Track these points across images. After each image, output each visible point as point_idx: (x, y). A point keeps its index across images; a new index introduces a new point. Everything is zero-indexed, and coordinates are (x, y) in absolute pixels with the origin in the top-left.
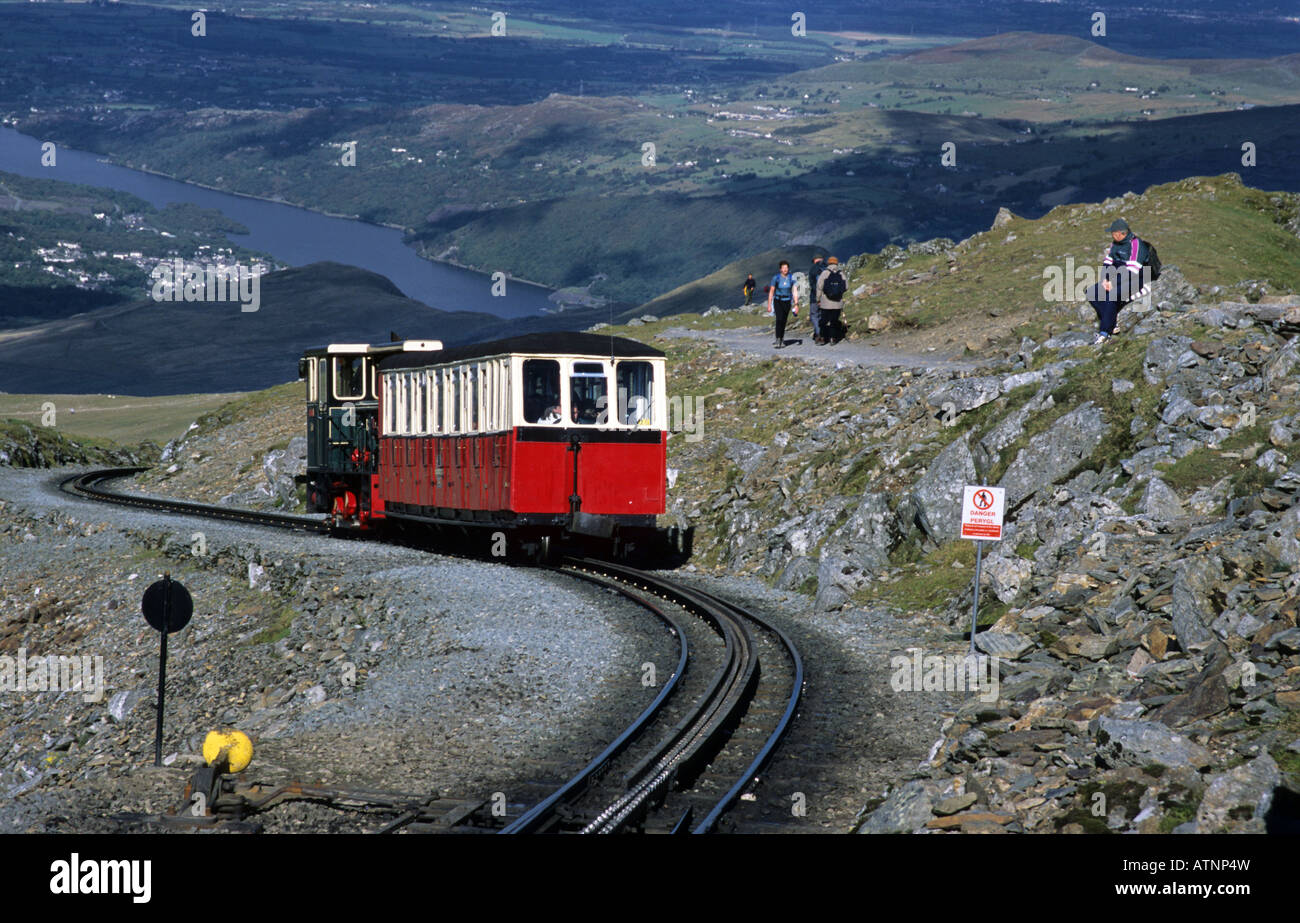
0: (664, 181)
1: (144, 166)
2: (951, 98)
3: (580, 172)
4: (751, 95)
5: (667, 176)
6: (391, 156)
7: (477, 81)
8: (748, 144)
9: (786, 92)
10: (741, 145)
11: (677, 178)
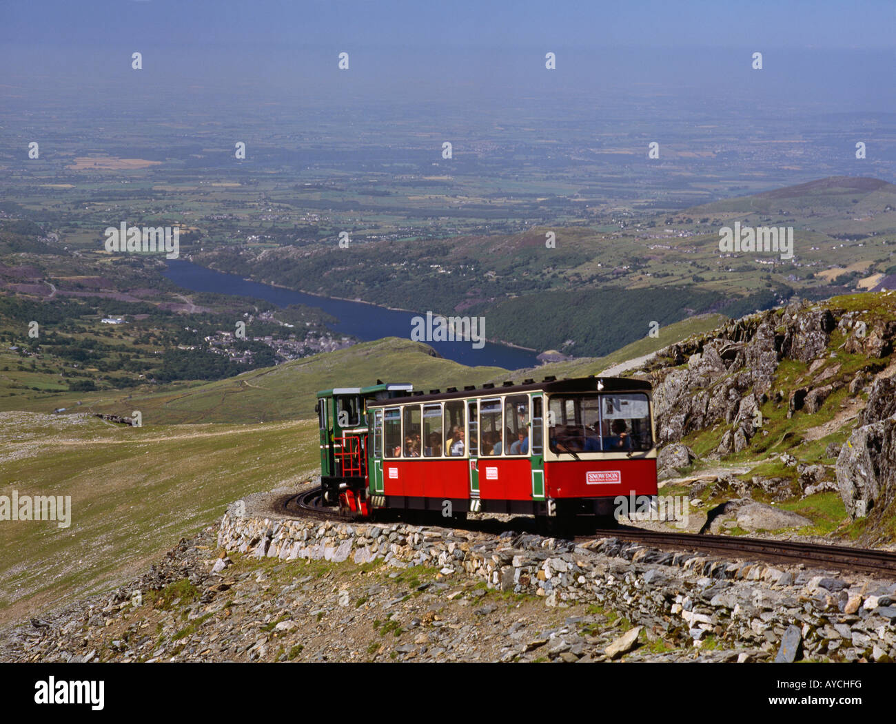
0: (608, 280)
1: (273, 282)
2: (794, 220)
3: (554, 276)
4: (663, 223)
5: (610, 276)
6: (431, 270)
7: (484, 221)
8: (663, 254)
9: (685, 221)
10: (658, 255)
11: (617, 278)
